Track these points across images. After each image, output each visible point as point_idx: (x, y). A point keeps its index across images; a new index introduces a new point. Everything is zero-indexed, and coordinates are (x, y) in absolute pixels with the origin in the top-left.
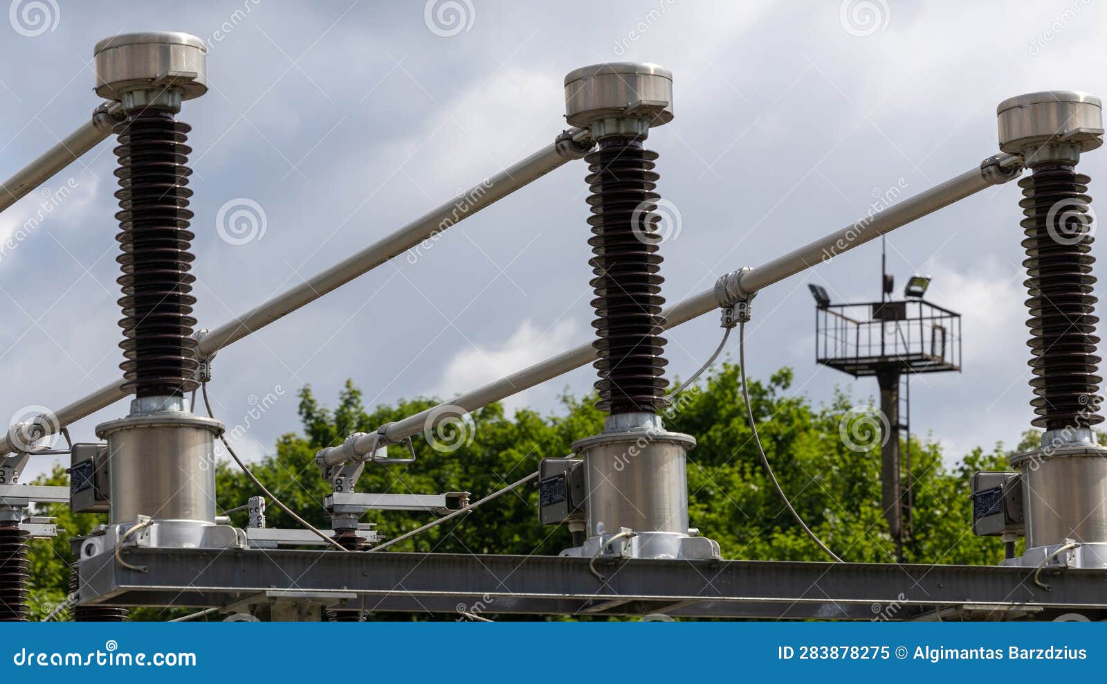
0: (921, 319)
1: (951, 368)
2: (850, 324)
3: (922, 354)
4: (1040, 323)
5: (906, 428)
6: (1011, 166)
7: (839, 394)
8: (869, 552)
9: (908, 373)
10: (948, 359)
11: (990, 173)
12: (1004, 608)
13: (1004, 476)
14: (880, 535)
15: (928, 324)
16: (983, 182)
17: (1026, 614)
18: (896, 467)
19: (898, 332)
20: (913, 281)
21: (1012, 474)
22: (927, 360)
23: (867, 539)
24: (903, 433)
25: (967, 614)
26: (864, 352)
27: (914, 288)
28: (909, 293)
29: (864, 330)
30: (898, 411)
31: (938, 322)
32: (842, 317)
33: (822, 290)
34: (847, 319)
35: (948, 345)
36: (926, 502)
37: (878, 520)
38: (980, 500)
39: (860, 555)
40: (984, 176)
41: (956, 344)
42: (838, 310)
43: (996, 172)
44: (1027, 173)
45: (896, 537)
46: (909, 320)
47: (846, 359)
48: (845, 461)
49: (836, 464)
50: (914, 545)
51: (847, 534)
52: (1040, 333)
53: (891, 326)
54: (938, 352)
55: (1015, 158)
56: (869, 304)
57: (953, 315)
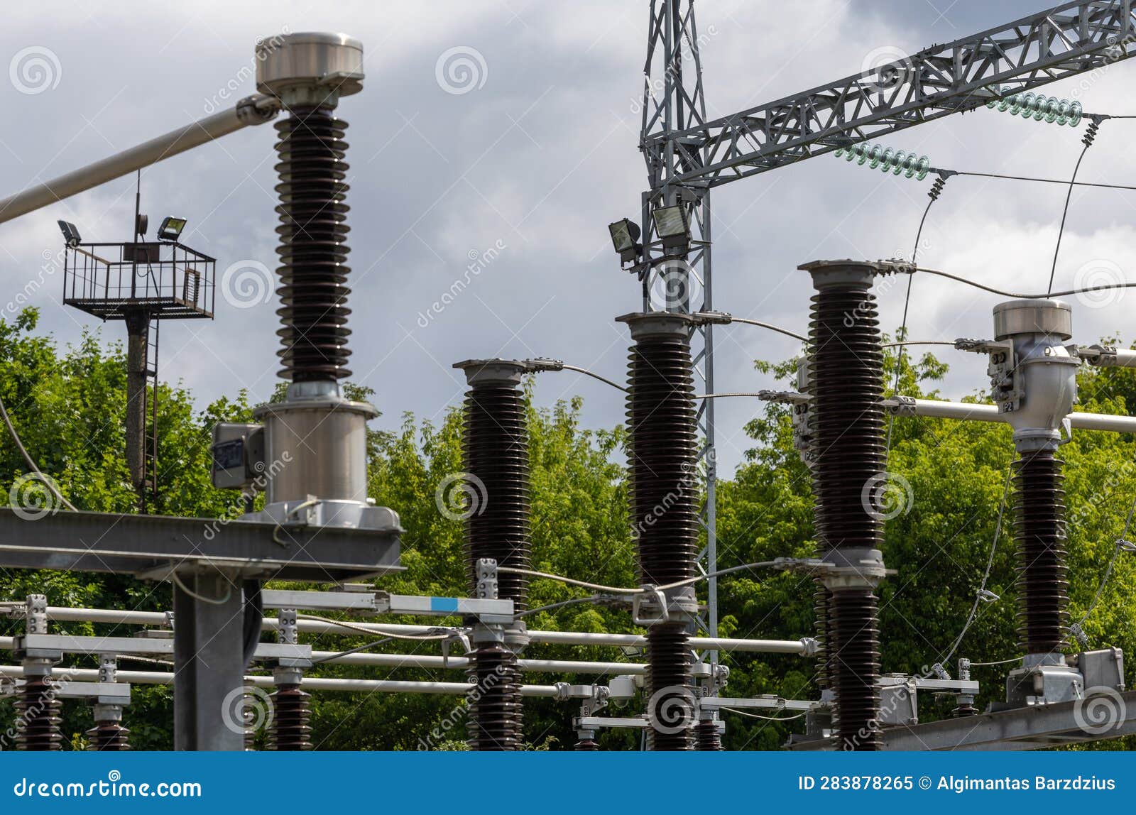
0: (174, 262)
1: (204, 315)
2: (100, 264)
3: (173, 298)
4: (290, 271)
5: (154, 374)
6: (267, 108)
7: (87, 337)
8: (109, 502)
9: (157, 318)
10: (200, 305)
11: (245, 114)
12: (240, 565)
13: (247, 428)
14: (122, 484)
15: (181, 268)
16: (238, 122)
17: (262, 571)
18: (142, 414)
19: (150, 273)
20: (168, 222)
21: (254, 426)
22: (179, 305)
23: (108, 487)
24: (150, 379)
25: (202, 569)
26: (113, 294)
27: (168, 230)
28: (162, 234)
29: (114, 271)
30: (146, 356)
31: (192, 266)
32: (92, 256)
33: (73, 227)
34: (97, 259)
35: (201, 290)
36: (170, 452)
37: (121, 468)
38: (220, 452)
39: (100, 505)
40: (239, 116)
41: (210, 289)
42: (88, 249)
43: (252, 113)
44: (284, 115)
45: (139, 487)
46: (161, 262)
47: (94, 300)
48: (86, 405)
49: (77, 409)
50: (156, 498)
51: (87, 481)
52: (290, 281)
53: (142, 269)
54: (191, 297)
55: (272, 99)
56: (120, 244)
57: (208, 259)
